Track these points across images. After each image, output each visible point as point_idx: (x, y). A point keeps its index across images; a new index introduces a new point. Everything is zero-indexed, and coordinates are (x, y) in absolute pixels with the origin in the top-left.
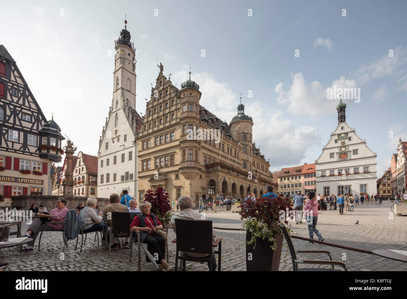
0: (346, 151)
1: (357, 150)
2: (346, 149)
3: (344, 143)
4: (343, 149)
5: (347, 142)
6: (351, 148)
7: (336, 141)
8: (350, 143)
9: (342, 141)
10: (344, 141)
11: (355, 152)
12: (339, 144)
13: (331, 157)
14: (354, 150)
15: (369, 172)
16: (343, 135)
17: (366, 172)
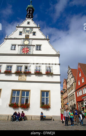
0: (29, 45)
1: (40, 46)
3: (28, 36)
4: (26, 42)
5: (31, 36)
6: (35, 43)
7: (21, 33)
8: (34, 37)
9: (26, 34)
10: (28, 34)
11: (39, 47)
12: (23, 36)
13: (12, 49)
14: (37, 46)
15: (52, 73)
16: (28, 29)
17: (49, 73)
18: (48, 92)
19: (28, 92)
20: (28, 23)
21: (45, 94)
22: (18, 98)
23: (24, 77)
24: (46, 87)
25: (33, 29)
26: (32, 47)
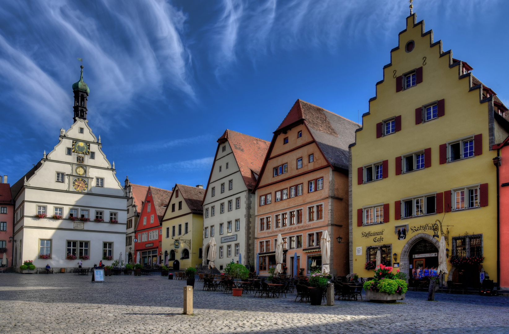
0: (85, 176)
1: (102, 180)
2: (85, 171)
3: (83, 159)
4: (81, 171)
5: (88, 161)
6: (93, 173)
7: (69, 151)
8: (93, 163)
9: (80, 155)
10: (82, 155)
11: (100, 182)
12: (74, 159)
13: (58, 181)
14: (98, 179)
15: (117, 222)
16: (81, 144)
17: (113, 221)
18: (111, 244)
19: (87, 244)
20: (82, 131)
21: (107, 245)
22: (74, 250)
23: (81, 226)
24: (109, 238)
25: (89, 146)
26: (89, 180)
